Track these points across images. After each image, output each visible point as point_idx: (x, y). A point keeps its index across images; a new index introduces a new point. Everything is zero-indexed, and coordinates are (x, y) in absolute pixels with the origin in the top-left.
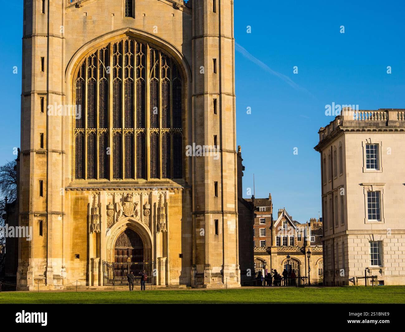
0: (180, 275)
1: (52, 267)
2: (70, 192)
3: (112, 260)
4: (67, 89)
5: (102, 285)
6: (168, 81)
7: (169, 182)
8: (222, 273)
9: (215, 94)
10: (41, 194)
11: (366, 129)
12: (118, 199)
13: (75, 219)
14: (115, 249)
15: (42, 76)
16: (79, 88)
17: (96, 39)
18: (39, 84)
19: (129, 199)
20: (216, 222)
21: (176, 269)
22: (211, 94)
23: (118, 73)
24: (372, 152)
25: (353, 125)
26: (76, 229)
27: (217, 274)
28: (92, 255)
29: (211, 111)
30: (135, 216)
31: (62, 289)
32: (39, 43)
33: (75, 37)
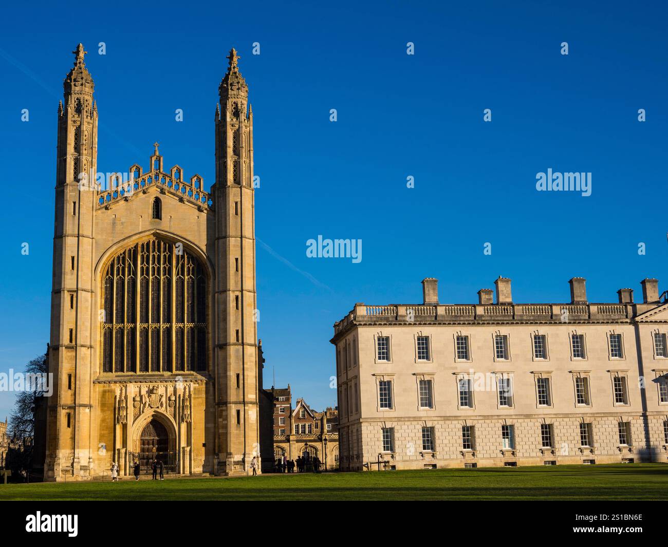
0: (203, 463)
1: (79, 459)
2: (97, 385)
3: (138, 450)
4: (96, 287)
5: (128, 475)
6: (192, 279)
7: (193, 375)
8: (244, 461)
9: (237, 291)
10: (70, 388)
11: (378, 323)
12: (144, 391)
13: (103, 411)
14: (141, 439)
15: (72, 274)
16: (108, 285)
17: (124, 239)
18: (69, 282)
19: (155, 391)
20: (238, 412)
21: (200, 458)
22: (233, 291)
23: (145, 272)
24: (383, 344)
25: (366, 319)
26: (103, 421)
27: (238, 462)
28: (119, 445)
29: (233, 307)
30: (160, 407)
31: (89, 479)
32: (70, 243)
33: (104, 237)
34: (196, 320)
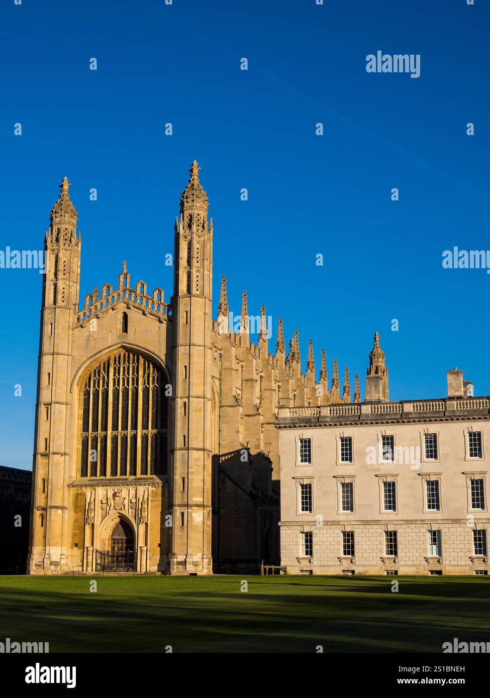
0: (158, 562)
1: (49, 555)
2: (72, 489)
3: (108, 548)
4: (72, 398)
5: (94, 570)
6: (157, 387)
7: (153, 478)
8: (185, 561)
9: (184, 397)
10: (44, 491)
11: (297, 425)
12: (110, 495)
13: (76, 512)
14: (112, 539)
15: (48, 389)
16: (86, 397)
17: (96, 354)
18: (45, 397)
19: (117, 495)
20: (183, 514)
21: (155, 557)
22: (181, 398)
23: (116, 382)
26: (76, 521)
27: (181, 562)
28: (87, 543)
29: (181, 413)
30: (123, 509)
31: (60, 573)
32: (47, 359)
33: (80, 353)
34: (159, 426)
